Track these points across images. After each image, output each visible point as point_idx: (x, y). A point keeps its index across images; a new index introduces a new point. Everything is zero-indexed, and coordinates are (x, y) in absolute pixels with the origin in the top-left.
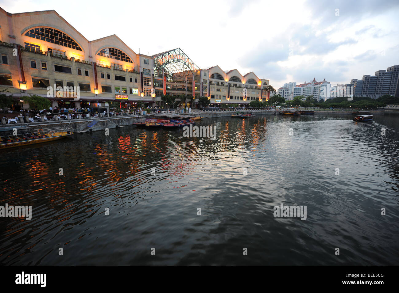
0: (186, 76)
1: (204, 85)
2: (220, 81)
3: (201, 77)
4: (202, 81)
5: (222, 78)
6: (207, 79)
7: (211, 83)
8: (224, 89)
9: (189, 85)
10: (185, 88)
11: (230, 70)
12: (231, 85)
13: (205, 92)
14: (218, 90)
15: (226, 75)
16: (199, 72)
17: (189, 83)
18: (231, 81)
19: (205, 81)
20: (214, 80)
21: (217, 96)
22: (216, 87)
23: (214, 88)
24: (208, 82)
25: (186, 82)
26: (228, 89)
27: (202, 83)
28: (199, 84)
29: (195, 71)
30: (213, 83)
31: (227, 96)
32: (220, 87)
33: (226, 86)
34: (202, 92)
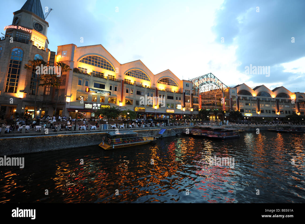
0: (215, 94)
1: (233, 100)
2: (248, 97)
3: (230, 94)
4: (231, 97)
5: (250, 94)
6: (235, 95)
7: (239, 99)
8: (253, 103)
9: (218, 101)
10: (214, 104)
11: (256, 86)
12: (259, 99)
13: (235, 107)
14: (247, 104)
15: (253, 91)
16: (227, 90)
17: (218, 100)
18: (259, 96)
19: (234, 97)
20: (241, 96)
21: (246, 109)
22: (245, 102)
23: (243, 102)
24: (237, 98)
25: (216, 99)
26: (257, 103)
27: (231, 99)
28: (228, 100)
29: (224, 89)
30: (241, 98)
31: (257, 109)
32: (249, 101)
33: (255, 101)
34: (232, 107)
